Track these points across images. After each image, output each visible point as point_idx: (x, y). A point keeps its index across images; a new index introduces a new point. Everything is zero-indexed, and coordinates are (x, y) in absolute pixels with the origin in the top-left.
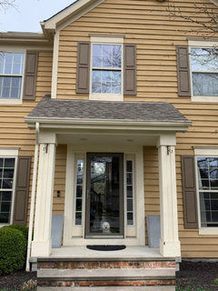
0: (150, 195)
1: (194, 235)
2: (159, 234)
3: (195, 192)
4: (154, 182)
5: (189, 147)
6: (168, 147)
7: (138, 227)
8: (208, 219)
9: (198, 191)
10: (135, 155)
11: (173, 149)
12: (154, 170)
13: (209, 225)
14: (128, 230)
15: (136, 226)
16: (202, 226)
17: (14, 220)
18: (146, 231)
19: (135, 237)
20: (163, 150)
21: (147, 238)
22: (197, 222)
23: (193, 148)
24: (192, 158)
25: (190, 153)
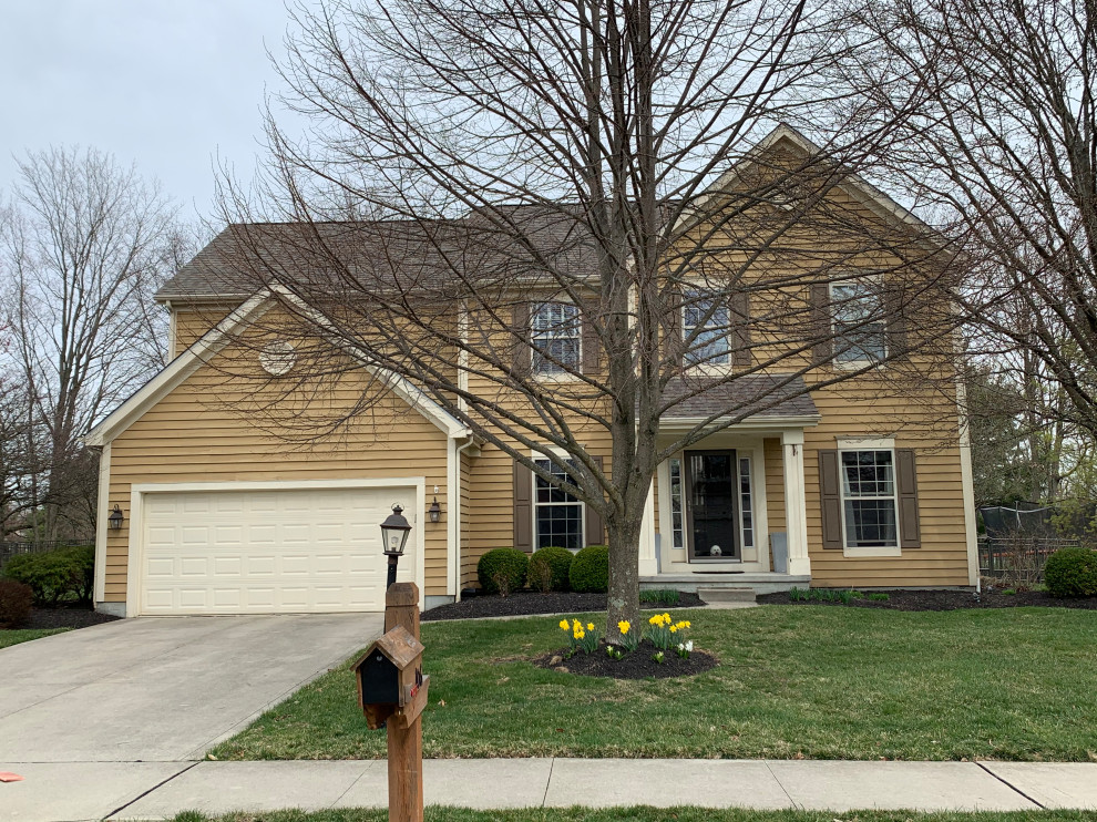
0: (773, 506)
1: (839, 557)
2: (785, 553)
3: (838, 500)
4: (778, 489)
5: (830, 437)
6: (793, 445)
7: (760, 549)
8: (859, 538)
9: (843, 498)
10: (751, 452)
11: (800, 449)
12: (778, 472)
13: (860, 545)
14: (746, 552)
15: (757, 547)
16: (849, 545)
17: (588, 544)
18: (771, 553)
19: (756, 562)
20: (788, 450)
21: (772, 562)
22: (841, 540)
23: (836, 440)
24: (835, 452)
25: (830, 446)
